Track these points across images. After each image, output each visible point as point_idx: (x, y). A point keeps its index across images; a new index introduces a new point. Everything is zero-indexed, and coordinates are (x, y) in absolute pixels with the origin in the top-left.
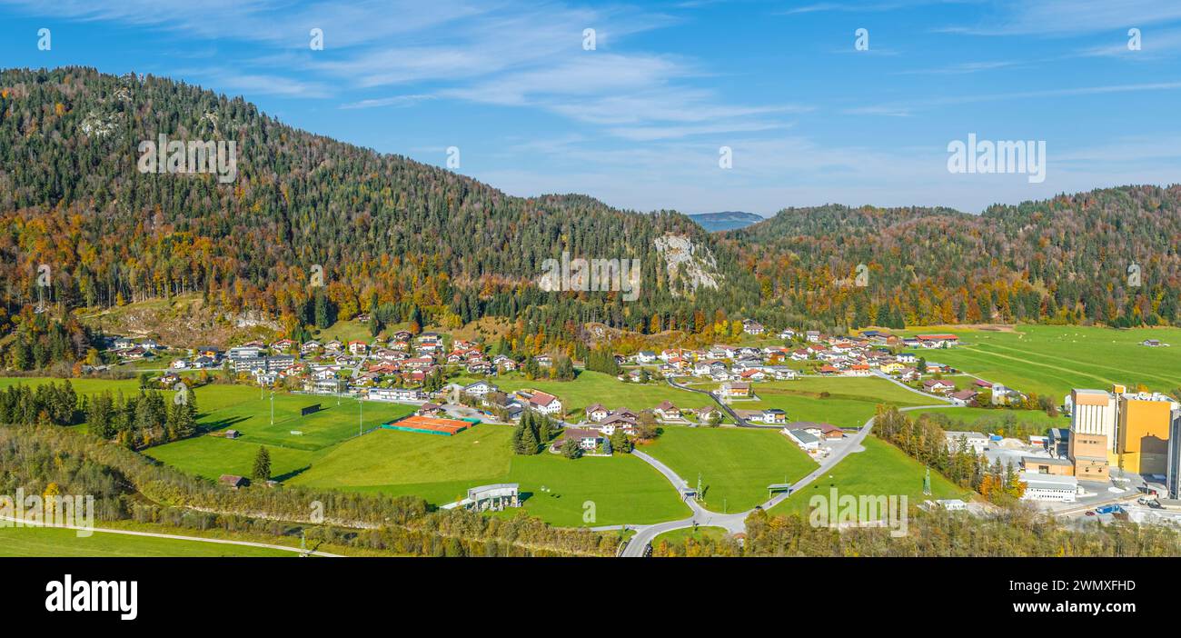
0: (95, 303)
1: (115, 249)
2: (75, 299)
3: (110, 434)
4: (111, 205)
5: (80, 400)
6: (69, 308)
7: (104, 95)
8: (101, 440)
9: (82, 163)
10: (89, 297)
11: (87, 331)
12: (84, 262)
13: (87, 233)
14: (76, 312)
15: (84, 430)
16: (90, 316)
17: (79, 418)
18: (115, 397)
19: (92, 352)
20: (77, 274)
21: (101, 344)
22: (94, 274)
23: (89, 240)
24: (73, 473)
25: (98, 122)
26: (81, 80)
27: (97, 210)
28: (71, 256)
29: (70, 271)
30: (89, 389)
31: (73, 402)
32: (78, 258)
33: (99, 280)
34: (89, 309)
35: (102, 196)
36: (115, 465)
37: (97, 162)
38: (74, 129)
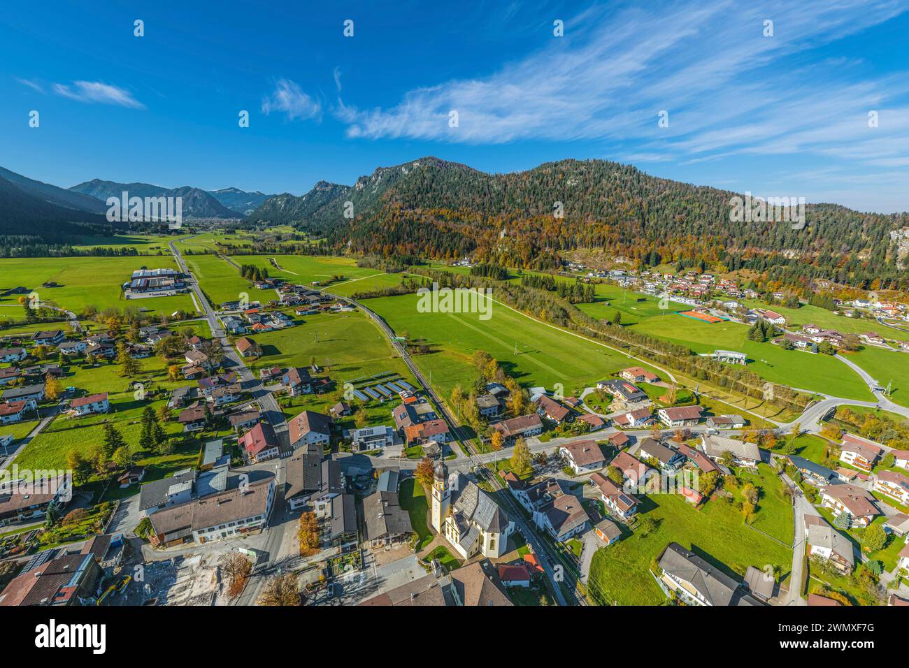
0: (564, 249)
1: (573, 229)
2: (558, 247)
3: (564, 297)
4: (574, 212)
5: (556, 283)
6: (556, 250)
7: (576, 169)
8: (561, 298)
9: (566, 196)
10: (562, 247)
11: (561, 259)
12: (562, 234)
13: (564, 223)
14: (558, 252)
15: (556, 293)
16: (562, 254)
17: (555, 289)
18: (567, 283)
19: (561, 266)
20: (559, 238)
21: (564, 264)
22: (565, 238)
23: (565, 225)
24: (551, 308)
25: (573, 180)
26: (569, 164)
27: (569, 214)
28: (558, 231)
29: (557, 237)
30: (559, 279)
31: (553, 283)
32: (561, 232)
33: (567, 240)
34: (562, 251)
35: (571, 209)
36: (564, 307)
37: (571, 196)
38: (564, 183)
